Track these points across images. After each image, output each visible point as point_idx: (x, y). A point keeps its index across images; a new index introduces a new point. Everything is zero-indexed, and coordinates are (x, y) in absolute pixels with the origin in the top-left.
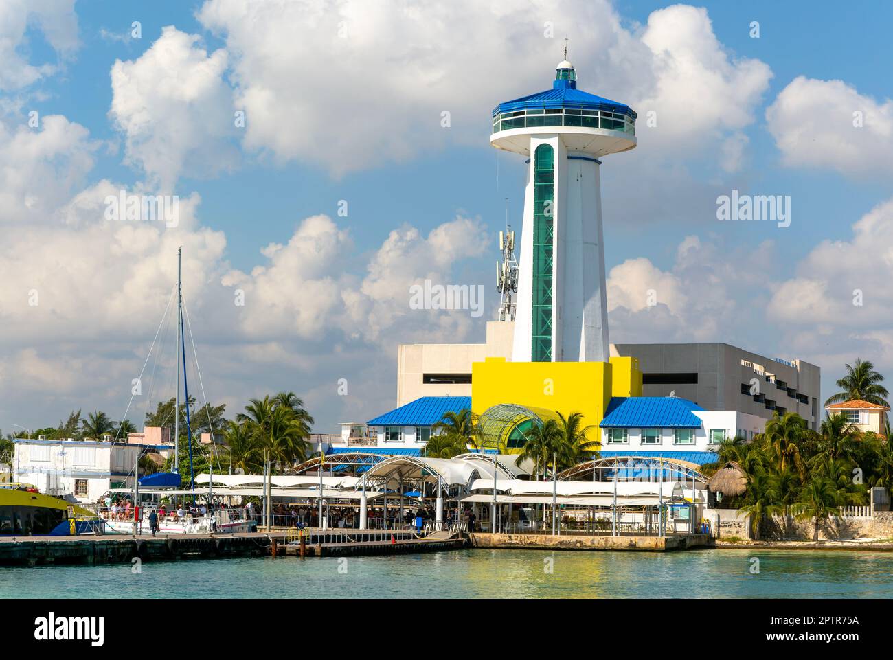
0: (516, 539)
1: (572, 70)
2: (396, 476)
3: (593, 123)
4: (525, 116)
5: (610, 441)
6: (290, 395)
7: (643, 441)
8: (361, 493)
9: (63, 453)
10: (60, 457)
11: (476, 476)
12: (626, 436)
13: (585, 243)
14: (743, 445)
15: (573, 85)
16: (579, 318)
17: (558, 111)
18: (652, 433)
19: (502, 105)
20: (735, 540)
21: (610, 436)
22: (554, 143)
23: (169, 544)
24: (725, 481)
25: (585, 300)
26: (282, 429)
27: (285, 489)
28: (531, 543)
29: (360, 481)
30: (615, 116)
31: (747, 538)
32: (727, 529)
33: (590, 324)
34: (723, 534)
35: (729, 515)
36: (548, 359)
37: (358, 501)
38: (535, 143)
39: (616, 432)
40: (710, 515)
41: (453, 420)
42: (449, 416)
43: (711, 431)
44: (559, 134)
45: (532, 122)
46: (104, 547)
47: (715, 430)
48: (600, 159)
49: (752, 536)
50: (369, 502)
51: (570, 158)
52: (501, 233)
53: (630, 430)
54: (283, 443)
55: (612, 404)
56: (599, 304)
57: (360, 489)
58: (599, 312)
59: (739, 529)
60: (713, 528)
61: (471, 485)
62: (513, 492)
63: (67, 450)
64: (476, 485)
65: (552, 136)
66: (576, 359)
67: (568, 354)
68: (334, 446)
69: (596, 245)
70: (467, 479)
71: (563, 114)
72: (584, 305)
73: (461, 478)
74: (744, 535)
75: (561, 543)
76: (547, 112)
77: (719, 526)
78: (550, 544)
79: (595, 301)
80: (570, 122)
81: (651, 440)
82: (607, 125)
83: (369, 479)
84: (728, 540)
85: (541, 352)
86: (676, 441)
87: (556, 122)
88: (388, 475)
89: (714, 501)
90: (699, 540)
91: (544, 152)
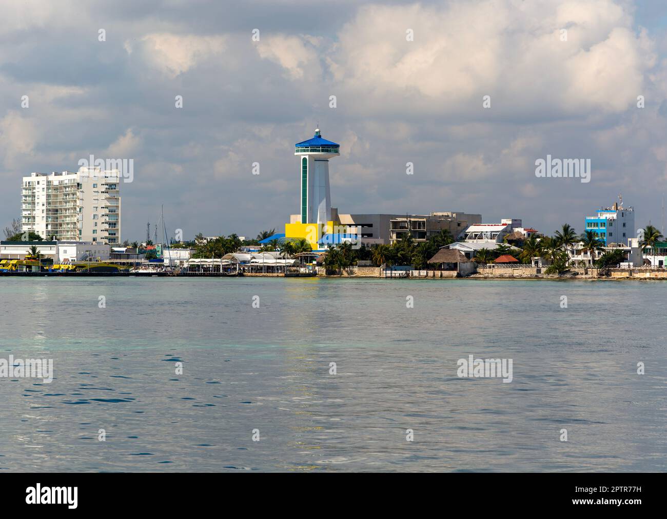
1: (321, 132)
3: (319, 151)
4: (300, 149)
5: (320, 247)
8: (221, 263)
12: (324, 246)
13: (320, 186)
15: (320, 137)
16: (317, 210)
19: (296, 145)
20: (321, 275)
22: (307, 157)
25: (319, 203)
34: (320, 273)
35: (321, 268)
36: (306, 223)
37: (219, 265)
38: (302, 157)
40: (317, 268)
44: (309, 155)
45: (302, 151)
48: (328, 160)
49: (326, 274)
50: (223, 265)
56: (325, 205)
58: (325, 207)
59: (323, 272)
60: (317, 272)
63: (178, 252)
64: (252, 260)
65: (306, 155)
66: (316, 223)
67: (313, 221)
69: (324, 187)
71: (310, 148)
72: (319, 205)
74: (324, 274)
76: (306, 148)
77: (319, 271)
80: (312, 151)
83: (224, 260)
85: (304, 221)
87: (308, 151)
89: (319, 264)
90: (314, 274)
91: (305, 160)
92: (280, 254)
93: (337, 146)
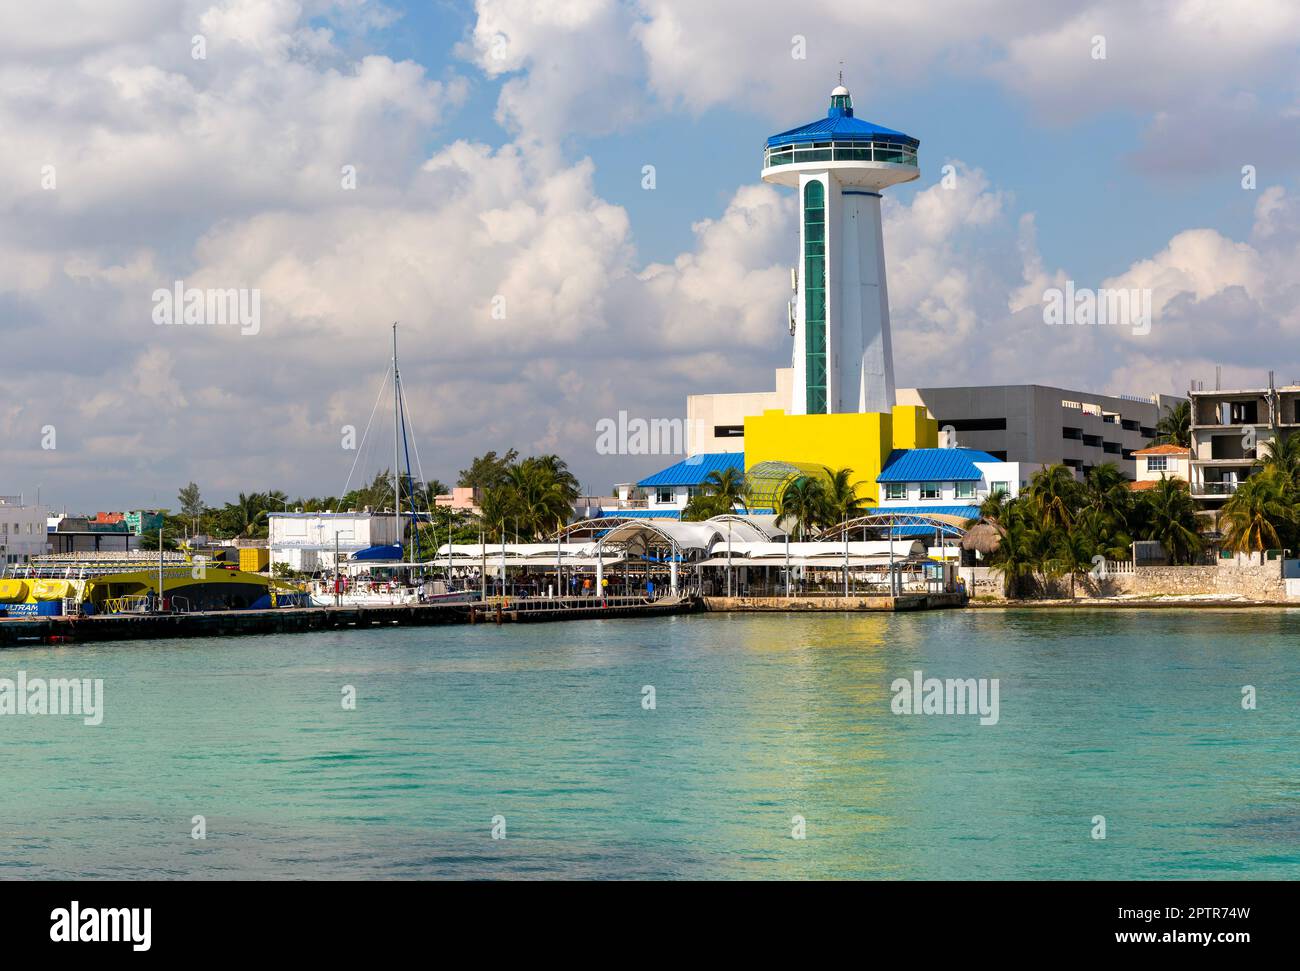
0: (749, 602)
1: (847, 96)
2: (639, 540)
3: (866, 156)
4: (793, 150)
5: (888, 497)
6: (554, 457)
7: (922, 496)
8: (598, 559)
9: (321, 527)
10: (318, 531)
11: (717, 538)
12: (904, 491)
13: (863, 284)
14: (1006, 500)
15: (849, 113)
16: (858, 366)
17: (828, 145)
18: (934, 486)
19: (770, 139)
20: (990, 599)
21: (888, 492)
22: (824, 179)
23: (360, 614)
24: (979, 537)
25: (864, 347)
26: (538, 494)
27: (527, 557)
28: (764, 606)
29: (596, 547)
30: (891, 147)
31: (1003, 597)
32: (982, 588)
33: (871, 371)
34: (978, 593)
35: (982, 573)
36: (824, 411)
37: (593, 568)
38: (804, 180)
39: (894, 487)
40: (964, 574)
41: (719, 479)
42: (714, 475)
43: (992, 483)
44: (829, 170)
45: (803, 157)
46: (293, 618)
47: (997, 483)
48: (880, 192)
49: (1007, 595)
50: (605, 568)
51: (844, 193)
52: (793, 270)
53: (909, 485)
54: (539, 509)
55: (891, 457)
56: (880, 349)
57: (597, 555)
58: (880, 358)
59: (993, 587)
60: (968, 587)
61: (711, 548)
62: (753, 555)
63: (324, 522)
64: (718, 548)
65: (820, 171)
66: (856, 410)
67: (845, 405)
68: (604, 509)
69: (876, 286)
70: (707, 542)
71: (832, 148)
72: (864, 351)
73: (700, 541)
74: (999, 593)
75: (793, 605)
76: (816, 146)
77: (974, 585)
78: (782, 606)
79: (877, 346)
80: (840, 155)
81: (931, 494)
82: (881, 156)
83: (606, 546)
84: (983, 599)
85: (816, 404)
86: (957, 495)
87: (825, 157)
88: (630, 540)
89: (969, 559)
90: (954, 599)
91: (814, 189)
92: (778, 523)
93: (914, 143)
